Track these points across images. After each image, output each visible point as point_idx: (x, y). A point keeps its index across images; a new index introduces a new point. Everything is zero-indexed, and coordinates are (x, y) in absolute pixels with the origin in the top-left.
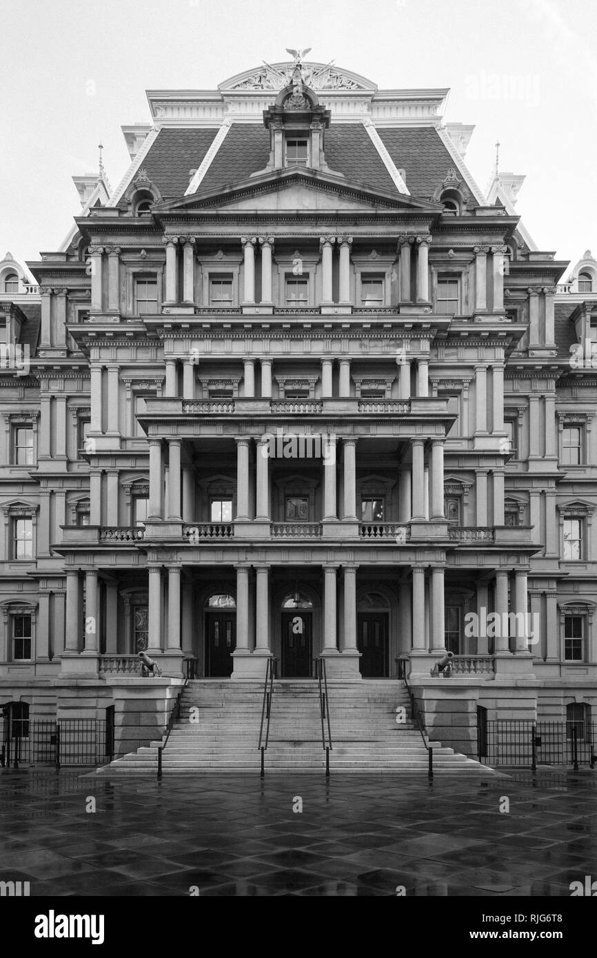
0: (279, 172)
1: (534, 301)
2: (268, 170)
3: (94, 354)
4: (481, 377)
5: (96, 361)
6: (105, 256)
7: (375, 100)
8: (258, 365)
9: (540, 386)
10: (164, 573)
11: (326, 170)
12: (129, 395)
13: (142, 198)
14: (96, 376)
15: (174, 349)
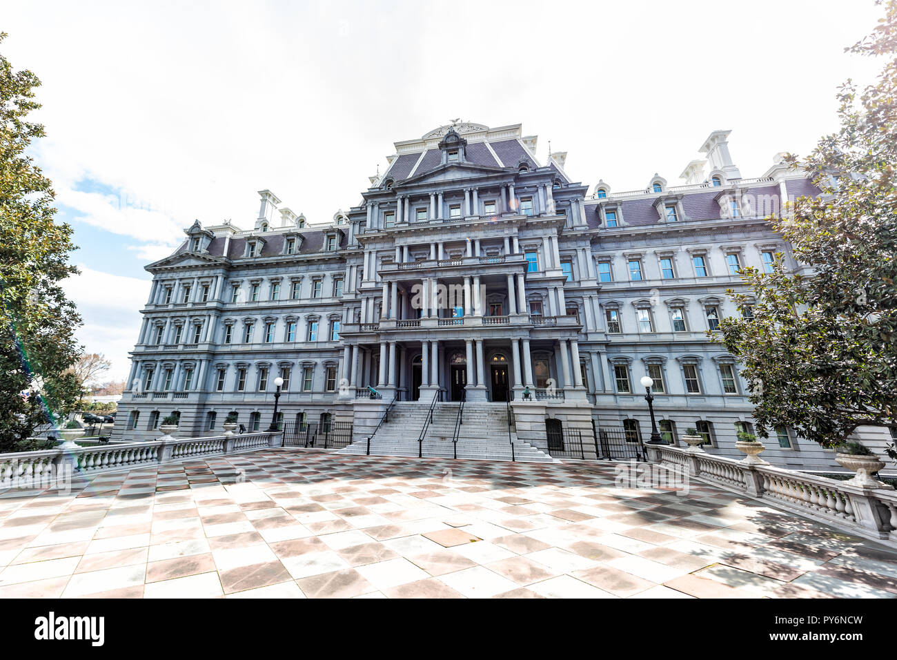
0: (444, 166)
1: (574, 205)
2: (441, 165)
3: (366, 247)
4: (546, 242)
5: (367, 249)
6: (373, 206)
7: (488, 132)
8: (437, 246)
9: (582, 244)
10: (388, 345)
11: (466, 162)
12: (380, 263)
13: (388, 181)
14: (366, 256)
15: (400, 242)
